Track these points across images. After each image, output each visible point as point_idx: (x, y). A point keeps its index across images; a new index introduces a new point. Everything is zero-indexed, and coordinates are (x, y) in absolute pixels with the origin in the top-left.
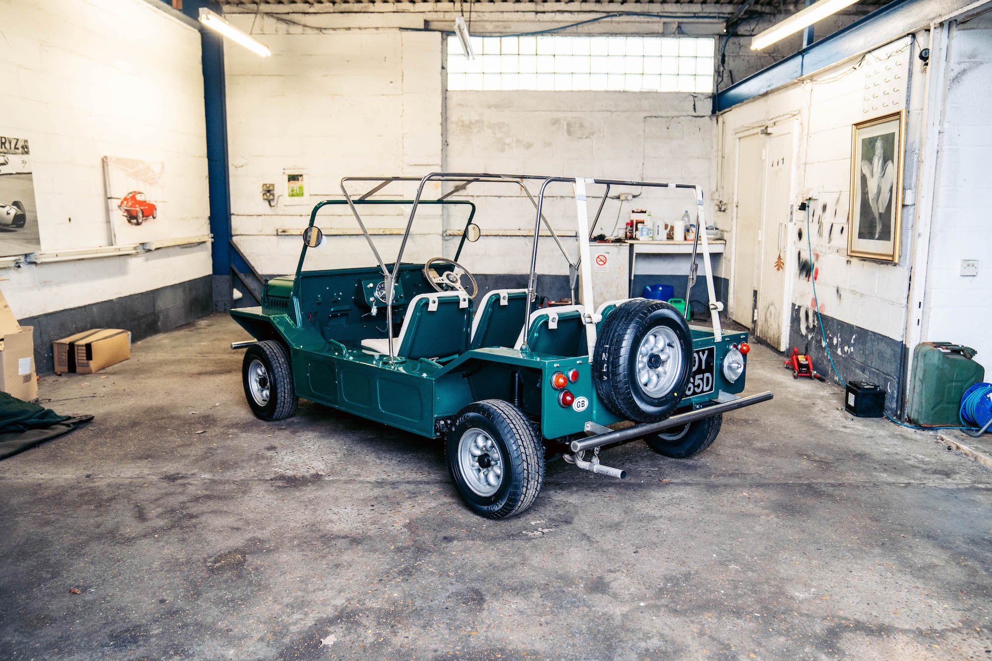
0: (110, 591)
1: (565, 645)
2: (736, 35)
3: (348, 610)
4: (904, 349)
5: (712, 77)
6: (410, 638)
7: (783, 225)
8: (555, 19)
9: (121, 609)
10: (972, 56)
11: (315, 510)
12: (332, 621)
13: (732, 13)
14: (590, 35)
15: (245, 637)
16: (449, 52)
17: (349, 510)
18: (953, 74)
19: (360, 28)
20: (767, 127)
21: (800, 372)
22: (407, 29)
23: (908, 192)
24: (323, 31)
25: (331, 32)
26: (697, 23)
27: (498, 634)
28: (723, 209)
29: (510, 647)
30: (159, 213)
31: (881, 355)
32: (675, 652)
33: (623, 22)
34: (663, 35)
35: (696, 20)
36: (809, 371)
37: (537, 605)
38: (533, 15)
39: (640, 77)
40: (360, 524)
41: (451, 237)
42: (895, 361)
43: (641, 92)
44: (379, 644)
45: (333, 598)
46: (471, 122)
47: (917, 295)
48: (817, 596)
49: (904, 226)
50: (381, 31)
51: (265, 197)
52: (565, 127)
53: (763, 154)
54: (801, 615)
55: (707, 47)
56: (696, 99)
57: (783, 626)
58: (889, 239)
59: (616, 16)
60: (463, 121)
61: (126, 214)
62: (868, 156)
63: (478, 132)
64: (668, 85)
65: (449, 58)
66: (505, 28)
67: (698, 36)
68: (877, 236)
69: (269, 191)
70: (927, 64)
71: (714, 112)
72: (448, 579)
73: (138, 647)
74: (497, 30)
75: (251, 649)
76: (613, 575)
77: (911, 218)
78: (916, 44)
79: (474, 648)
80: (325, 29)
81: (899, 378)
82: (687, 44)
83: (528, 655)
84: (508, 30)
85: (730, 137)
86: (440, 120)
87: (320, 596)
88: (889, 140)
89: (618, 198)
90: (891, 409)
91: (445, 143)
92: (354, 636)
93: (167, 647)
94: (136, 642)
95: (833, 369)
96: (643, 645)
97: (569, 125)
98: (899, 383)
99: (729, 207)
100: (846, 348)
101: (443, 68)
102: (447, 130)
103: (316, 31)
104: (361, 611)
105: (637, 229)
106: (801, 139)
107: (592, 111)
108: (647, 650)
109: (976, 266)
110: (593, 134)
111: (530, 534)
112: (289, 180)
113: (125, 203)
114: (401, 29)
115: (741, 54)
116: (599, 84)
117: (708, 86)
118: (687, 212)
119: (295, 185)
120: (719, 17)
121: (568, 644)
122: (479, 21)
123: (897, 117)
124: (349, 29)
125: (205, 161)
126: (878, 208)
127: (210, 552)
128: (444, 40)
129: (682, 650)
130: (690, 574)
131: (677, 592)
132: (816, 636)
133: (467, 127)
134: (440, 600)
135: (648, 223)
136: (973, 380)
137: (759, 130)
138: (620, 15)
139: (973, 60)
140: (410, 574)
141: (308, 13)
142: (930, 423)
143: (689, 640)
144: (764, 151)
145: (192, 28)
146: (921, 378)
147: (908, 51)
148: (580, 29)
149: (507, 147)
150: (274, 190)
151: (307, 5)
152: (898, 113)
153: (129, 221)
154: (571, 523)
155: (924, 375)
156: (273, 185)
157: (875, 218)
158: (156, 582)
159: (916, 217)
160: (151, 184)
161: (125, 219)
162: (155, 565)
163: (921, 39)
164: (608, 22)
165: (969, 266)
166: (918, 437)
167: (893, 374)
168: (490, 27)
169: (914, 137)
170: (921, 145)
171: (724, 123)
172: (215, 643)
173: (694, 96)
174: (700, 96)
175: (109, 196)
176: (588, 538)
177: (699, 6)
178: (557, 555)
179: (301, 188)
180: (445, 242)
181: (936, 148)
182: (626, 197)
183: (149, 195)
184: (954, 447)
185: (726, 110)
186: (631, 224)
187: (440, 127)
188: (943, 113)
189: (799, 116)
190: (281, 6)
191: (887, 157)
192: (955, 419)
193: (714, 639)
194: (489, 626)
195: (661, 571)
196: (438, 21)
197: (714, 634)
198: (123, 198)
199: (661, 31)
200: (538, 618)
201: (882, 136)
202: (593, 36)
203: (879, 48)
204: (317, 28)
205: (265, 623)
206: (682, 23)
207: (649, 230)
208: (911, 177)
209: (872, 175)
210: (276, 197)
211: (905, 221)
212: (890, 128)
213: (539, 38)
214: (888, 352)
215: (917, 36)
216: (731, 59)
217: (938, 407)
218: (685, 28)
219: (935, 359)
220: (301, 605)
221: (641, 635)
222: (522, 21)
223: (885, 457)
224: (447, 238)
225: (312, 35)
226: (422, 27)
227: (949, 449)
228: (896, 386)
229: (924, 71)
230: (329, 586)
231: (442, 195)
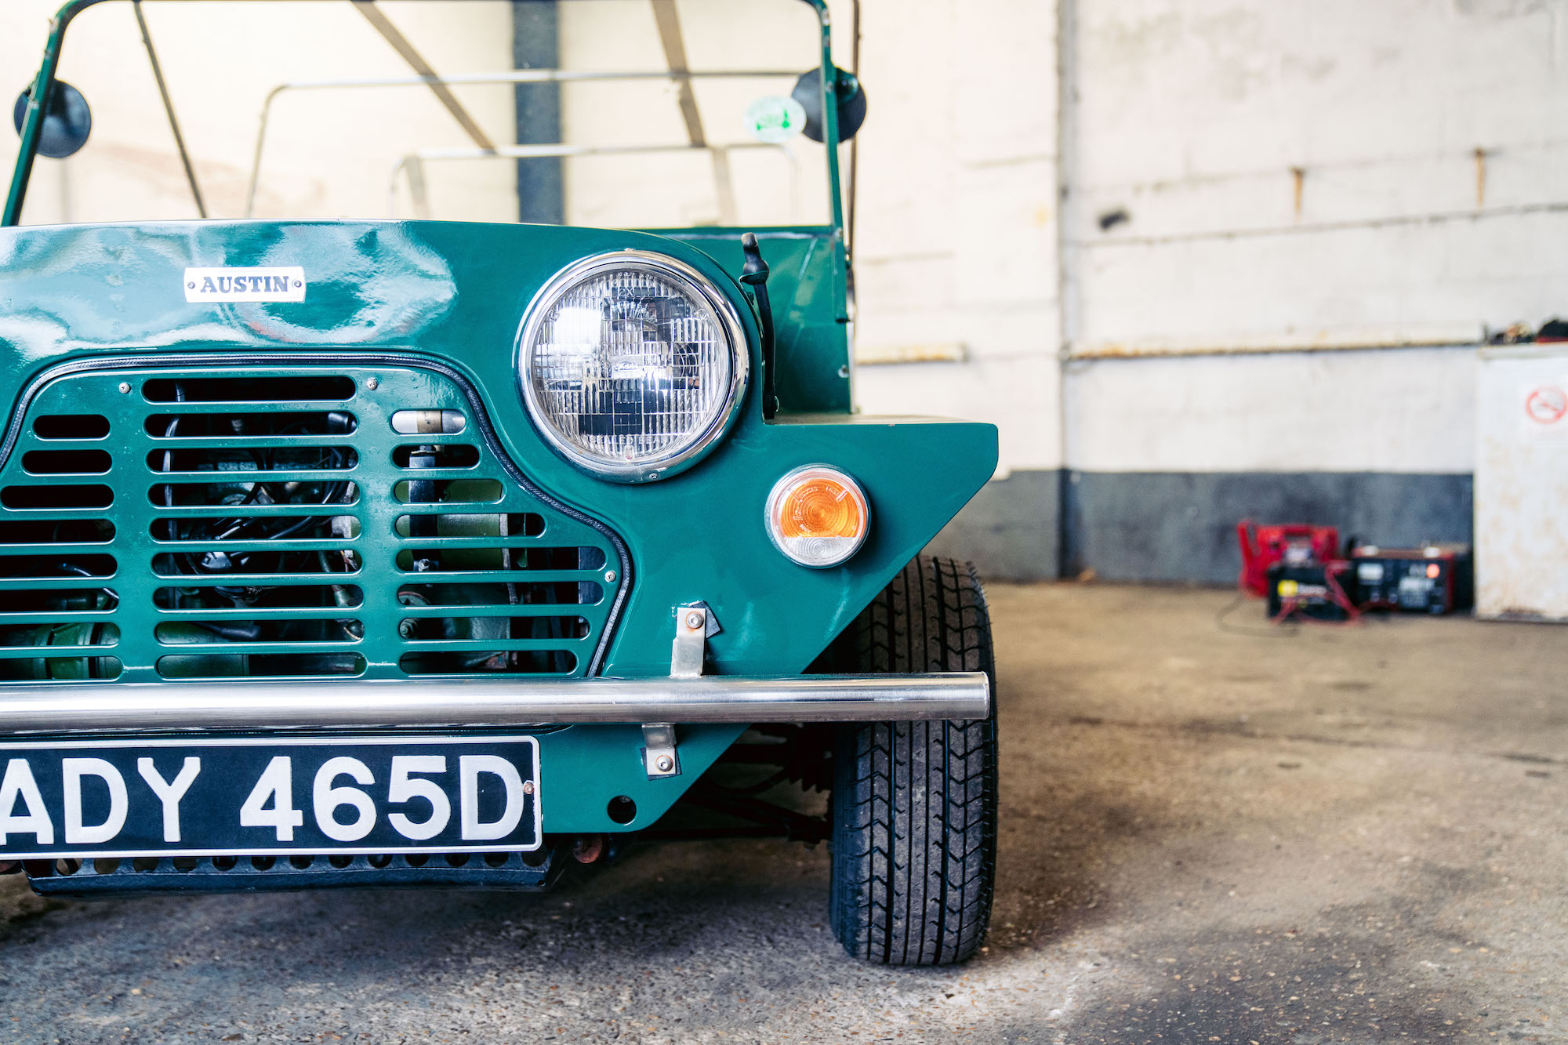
41: (1081, 366)
63: (1167, 49)
91: (1069, 96)
102: (1073, 58)
149: (1252, 83)
180: (1067, 379)
224: (1072, 368)
231: (1062, 242)
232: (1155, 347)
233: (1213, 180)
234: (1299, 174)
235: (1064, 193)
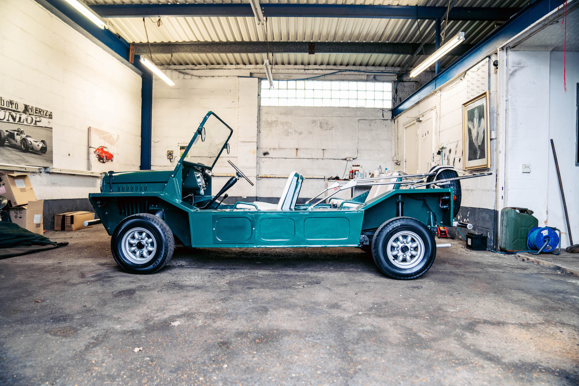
0: (57, 302)
1: (315, 328)
2: (403, 81)
3: (189, 312)
4: (496, 212)
5: (391, 102)
6: (223, 324)
7: (430, 164)
8: (314, 73)
9: (61, 309)
10: (519, 64)
11: (177, 277)
12: (178, 317)
13: (399, 71)
14: (331, 80)
15: (127, 321)
16: (262, 88)
17: (196, 277)
18: (510, 72)
19: (219, 76)
20: (419, 118)
21: (441, 235)
22: (241, 77)
23: (493, 132)
24: (201, 78)
25: (205, 78)
26: (384, 75)
27: (276, 323)
28: (398, 164)
29: (282, 329)
30: (114, 159)
31: (483, 219)
32: (380, 332)
33: (347, 75)
34: (367, 81)
35: (383, 74)
36: (446, 234)
37: (299, 313)
38: (303, 71)
39: (356, 100)
40: (202, 282)
41: (260, 178)
42: (491, 220)
43: (356, 108)
44: (205, 326)
45: (181, 308)
46: (272, 121)
47: (501, 184)
48: (460, 311)
49: (492, 150)
50: (229, 78)
51: (168, 157)
52: (319, 124)
53: (418, 132)
54: (452, 317)
55: (388, 87)
56: (384, 111)
57: (442, 322)
58: (484, 157)
59: (343, 71)
60: (268, 121)
61: (97, 156)
62: (471, 118)
63: (276, 126)
64: (370, 105)
65: (262, 91)
66: (289, 77)
67: (383, 82)
68: (478, 157)
69: (170, 154)
70: (497, 68)
71: (392, 117)
72: (248, 302)
73: (65, 323)
74: (286, 78)
75: (130, 326)
76: (343, 302)
77: (495, 145)
78: (491, 61)
79: (261, 328)
80: (202, 77)
81: (494, 229)
82: (379, 86)
83: (292, 331)
84: (291, 78)
85: (401, 128)
86: (256, 120)
87: (174, 307)
88: (481, 109)
89: (346, 159)
90: (490, 247)
91: (259, 132)
92: (190, 322)
93: (82, 323)
94: (65, 321)
95: (458, 232)
96: (361, 329)
97: (321, 123)
98: (494, 232)
99: (401, 163)
100: (465, 220)
101: (259, 95)
102: (260, 125)
103: (197, 78)
104: (196, 313)
105: (355, 174)
106: (436, 120)
107: (332, 117)
108: (363, 331)
109: (530, 167)
110: (333, 128)
111: (296, 287)
112: (181, 149)
113: (98, 151)
114: (239, 77)
115: (405, 90)
116: (335, 104)
117: (389, 105)
118: (380, 166)
120: (394, 73)
121: (317, 328)
122: (277, 73)
123: (485, 95)
124: (213, 76)
125: (140, 139)
126: (477, 143)
127: (116, 290)
128: (259, 82)
129: (384, 331)
130: (387, 302)
131: (380, 309)
132: (462, 325)
133: (270, 124)
134: (243, 310)
135: (361, 171)
136: (533, 226)
137: (415, 121)
138: (346, 71)
139: (519, 66)
140: (227, 300)
141: (194, 69)
142: (512, 249)
143: (388, 327)
144: (418, 130)
145: (138, 75)
146: (506, 225)
147: (487, 65)
148: (326, 77)
149: (290, 134)
150: (173, 154)
151: (194, 66)
152: (485, 93)
153: (99, 160)
154: (319, 283)
155: (507, 224)
156: (173, 151)
157: (476, 148)
158: (83, 299)
159: (497, 144)
160: (111, 144)
161: (97, 159)
162: (85, 293)
163: (493, 58)
164: (339, 74)
165: (526, 167)
166: (506, 257)
167: (490, 228)
168: (282, 76)
169: (494, 105)
170: (497, 108)
171: (397, 122)
172: (110, 322)
173: (383, 110)
174: (385, 110)
175: (90, 146)
176: (329, 289)
177: (384, 67)
178: (311, 295)
180: (258, 181)
181: (505, 108)
182: (350, 159)
183: (110, 149)
184: (526, 259)
185: (399, 115)
186: (352, 172)
187: (256, 123)
188: (507, 91)
189: (435, 110)
190: (181, 66)
191: (481, 116)
192: (525, 247)
193: (403, 327)
194: (270, 320)
195: (372, 301)
196: (257, 73)
197: (403, 325)
198: (97, 148)
199: (365, 79)
200: (299, 318)
201: (478, 107)
202: (333, 81)
203: (473, 67)
204: (198, 76)
205: (140, 316)
206: (376, 75)
207: (361, 174)
208: (494, 125)
209: (474, 127)
210: (174, 157)
211: (492, 147)
212: (481, 102)
213: (306, 81)
214: (487, 216)
215: (491, 57)
216: (400, 93)
217: (516, 241)
218: (377, 78)
219: (513, 215)
220: (162, 310)
221: (360, 325)
222: (298, 74)
223: (490, 263)
224: (259, 179)
225: (195, 80)
226: (249, 76)
227: (523, 260)
228: (493, 233)
229: (496, 72)
230: (179, 304)
231: (257, 157)
232: (274, 176)
233: (283, 149)
234: (297, 149)
235: (257, 148)
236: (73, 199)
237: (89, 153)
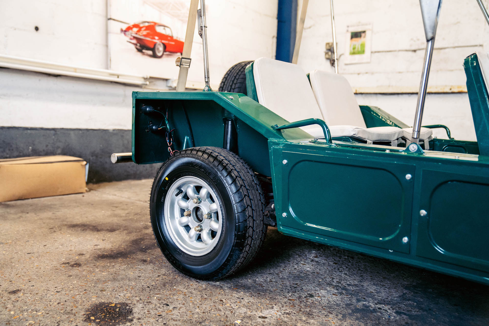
61: (134, 41)
69: (331, 50)
112: (352, 38)
113: (135, 30)
119: (357, 42)
125: (275, 23)
150: (336, 48)
153: (140, 50)
156: (336, 44)
161: (133, 47)
175: (109, 17)
179: (363, 45)
198: (132, 23)
236: (54, 129)
237: (107, 33)
